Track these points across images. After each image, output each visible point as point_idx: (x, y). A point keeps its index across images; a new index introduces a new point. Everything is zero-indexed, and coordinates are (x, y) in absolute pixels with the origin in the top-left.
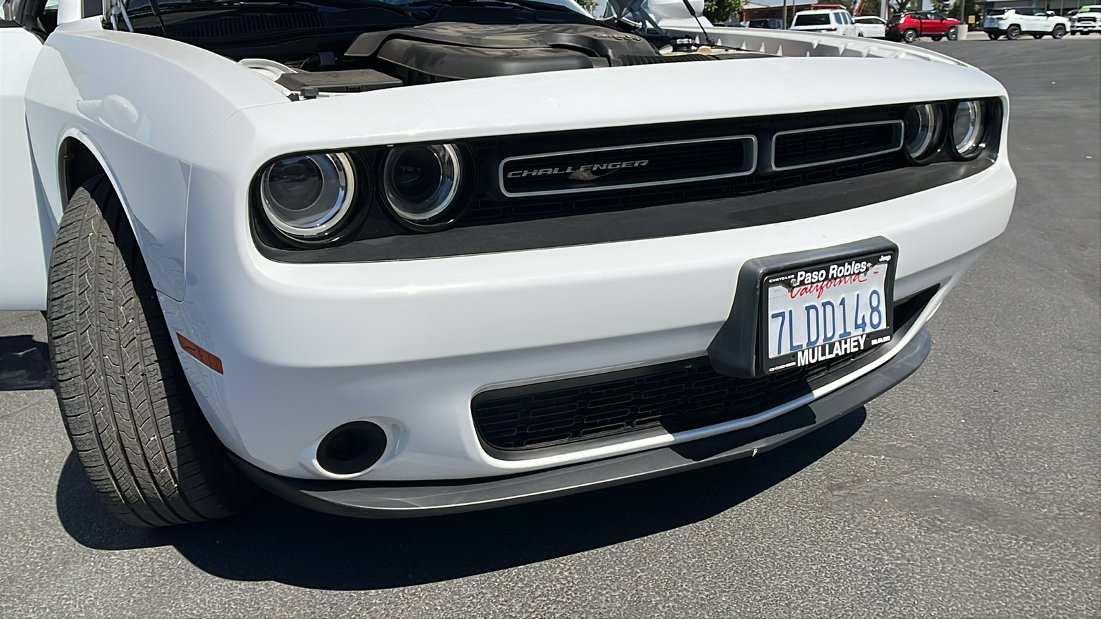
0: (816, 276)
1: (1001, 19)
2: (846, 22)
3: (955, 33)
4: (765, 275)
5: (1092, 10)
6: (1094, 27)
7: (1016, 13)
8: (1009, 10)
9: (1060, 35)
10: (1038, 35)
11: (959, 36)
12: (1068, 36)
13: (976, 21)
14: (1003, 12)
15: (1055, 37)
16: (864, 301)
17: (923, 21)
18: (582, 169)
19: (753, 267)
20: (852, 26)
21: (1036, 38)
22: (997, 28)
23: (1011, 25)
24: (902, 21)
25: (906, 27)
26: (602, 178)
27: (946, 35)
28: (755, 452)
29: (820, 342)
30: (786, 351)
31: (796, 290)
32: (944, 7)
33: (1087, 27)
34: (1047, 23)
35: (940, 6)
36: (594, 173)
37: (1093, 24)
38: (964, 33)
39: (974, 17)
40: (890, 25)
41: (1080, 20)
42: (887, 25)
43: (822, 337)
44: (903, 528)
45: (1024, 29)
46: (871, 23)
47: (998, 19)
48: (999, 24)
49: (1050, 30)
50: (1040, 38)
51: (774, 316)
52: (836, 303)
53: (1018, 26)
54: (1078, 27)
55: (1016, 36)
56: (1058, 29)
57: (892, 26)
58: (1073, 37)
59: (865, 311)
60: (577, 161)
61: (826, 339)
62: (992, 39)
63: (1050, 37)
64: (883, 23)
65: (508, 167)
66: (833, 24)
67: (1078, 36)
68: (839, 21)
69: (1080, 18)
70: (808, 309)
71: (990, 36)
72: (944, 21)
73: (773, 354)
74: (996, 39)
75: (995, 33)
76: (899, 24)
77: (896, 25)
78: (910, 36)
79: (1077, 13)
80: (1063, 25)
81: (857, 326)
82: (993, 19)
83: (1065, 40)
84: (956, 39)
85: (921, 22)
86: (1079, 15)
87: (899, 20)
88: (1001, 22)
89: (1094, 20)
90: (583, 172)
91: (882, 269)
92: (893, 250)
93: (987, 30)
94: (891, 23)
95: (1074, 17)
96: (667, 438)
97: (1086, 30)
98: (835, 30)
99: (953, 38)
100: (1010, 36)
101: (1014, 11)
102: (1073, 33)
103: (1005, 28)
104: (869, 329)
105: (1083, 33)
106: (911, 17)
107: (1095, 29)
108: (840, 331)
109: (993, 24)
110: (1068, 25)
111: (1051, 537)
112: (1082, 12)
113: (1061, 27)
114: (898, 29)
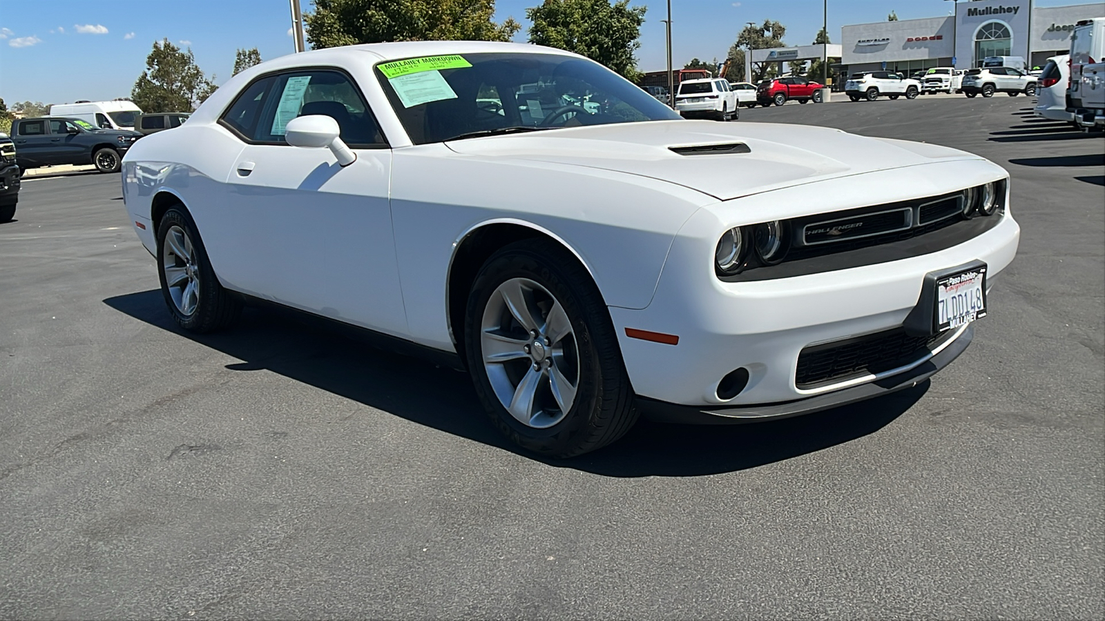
0: (957, 280)
1: (862, 82)
2: (726, 90)
3: (821, 96)
4: (937, 280)
5: (937, 72)
6: (940, 87)
7: (873, 77)
8: (866, 74)
9: (913, 96)
10: (893, 96)
11: (823, 98)
12: (920, 96)
13: (833, 83)
14: (861, 76)
15: (908, 98)
16: (974, 294)
17: (789, 86)
18: (834, 228)
19: (930, 276)
20: (731, 92)
21: (892, 99)
22: (858, 91)
23: (870, 88)
24: (772, 86)
25: (775, 92)
26: (845, 233)
27: (812, 98)
28: (915, 383)
29: (958, 316)
30: (945, 321)
31: (948, 288)
32: (801, 69)
33: (934, 87)
34: (901, 85)
35: (797, 69)
36: (840, 231)
37: (940, 84)
38: (828, 96)
39: (831, 79)
40: (761, 90)
41: (928, 81)
42: (758, 90)
43: (959, 314)
44: (986, 429)
45: (881, 91)
46: (744, 89)
47: (858, 82)
48: (859, 87)
49: (904, 91)
50: (895, 98)
51: (941, 302)
52: (963, 295)
53: (876, 88)
54: (926, 87)
55: (874, 97)
56: (911, 90)
57: (763, 91)
58: (922, 96)
59: (975, 300)
60: (831, 226)
61: (960, 315)
62: (853, 101)
63: (905, 97)
64: (755, 89)
65: (808, 229)
66: (715, 92)
67: (927, 95)
68: (719, 89)
69: (928, 79)
70: (953, 298)
71: (851, 98)
72: (809, 86)
73: (941, 323)
74: (857, 100)
75: (855, 95)
76: (769, 89)
77: (767, 90)
78: (780, 99)
79: (924, 74)
80: (916, 86)
81: (972, 308)
82: (852, 82)
83: (917, 99)
84: (821, 101)
85: (788, 87)
86: (927, 77)
87: (769, 85)
88: (861, 85)
89: (940, 80)
90: (834, 232)
91: (981, 276)
92: (985, 266)
93: (849, 93)
94: (762, 89)
95: (923, 78)
96: (872, 377)
97: (934, 90)
98: (717, 97)
99: (818, 99)
100: (869, 98)
101: (871, 75)
102: (923, 93)
103: (865, 90)
104: (977, 310)
105: (931, 92)
106: (779, 83)
107: (941, 89)
108: (965, 311)
109: (853, 87)
110: (919, 86)
111: (1068, 426)
112: (928, 74)
113: (913, 89)
114: (768, 94)
